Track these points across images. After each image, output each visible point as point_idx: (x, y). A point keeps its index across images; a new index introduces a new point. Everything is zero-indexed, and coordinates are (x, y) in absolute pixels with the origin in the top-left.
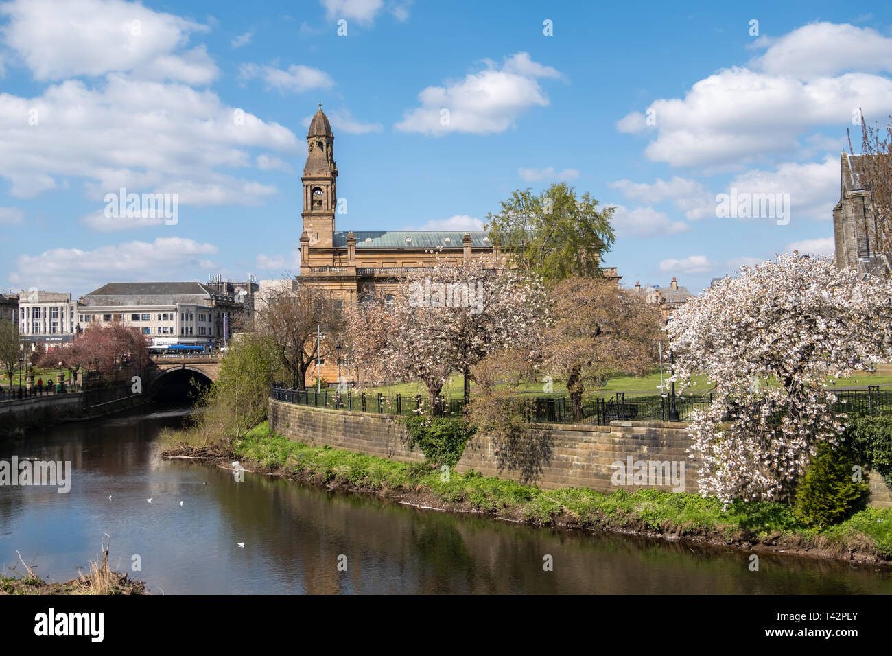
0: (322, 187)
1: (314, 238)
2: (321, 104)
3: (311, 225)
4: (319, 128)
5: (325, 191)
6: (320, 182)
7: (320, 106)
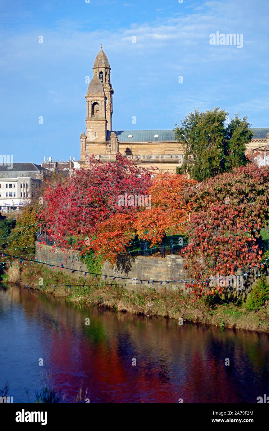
0: (98, 102)
1: (93, 136)
2: (102, 46)
3: (91, 127)
4: (101, 63)
5: (101, 105)
6: (97, 98)
7: (102, 47)
